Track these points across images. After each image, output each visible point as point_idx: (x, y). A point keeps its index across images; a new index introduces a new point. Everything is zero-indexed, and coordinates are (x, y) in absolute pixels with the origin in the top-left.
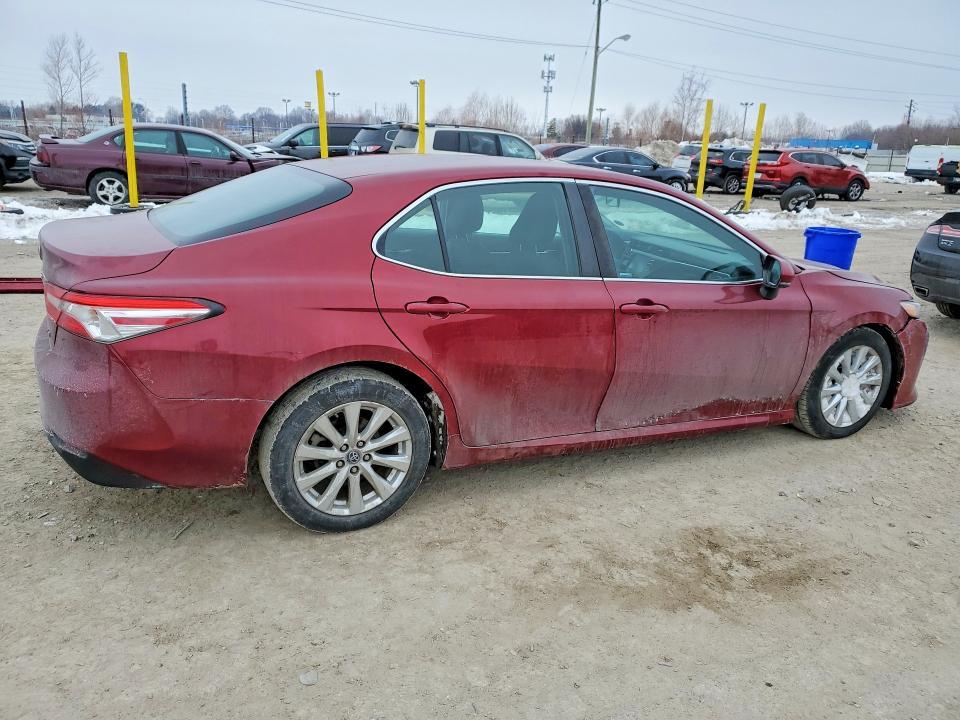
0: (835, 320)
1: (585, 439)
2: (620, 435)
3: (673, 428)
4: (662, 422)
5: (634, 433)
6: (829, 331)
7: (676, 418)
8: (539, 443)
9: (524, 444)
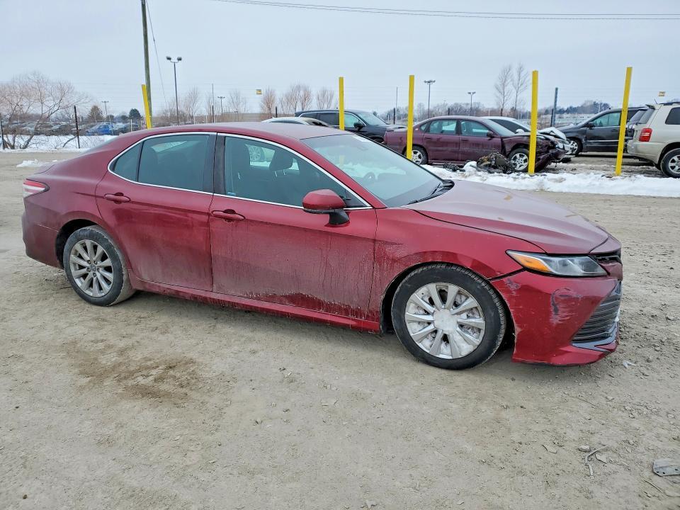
0: (400, 253)
1: (203, 294)
2: (227, 298)
3: (266, 305)
4: (258, 299)
5: (236, 300)
6: (394, 261)
7: (271, 298)
8: (176, 288)
9: (168, 286)
